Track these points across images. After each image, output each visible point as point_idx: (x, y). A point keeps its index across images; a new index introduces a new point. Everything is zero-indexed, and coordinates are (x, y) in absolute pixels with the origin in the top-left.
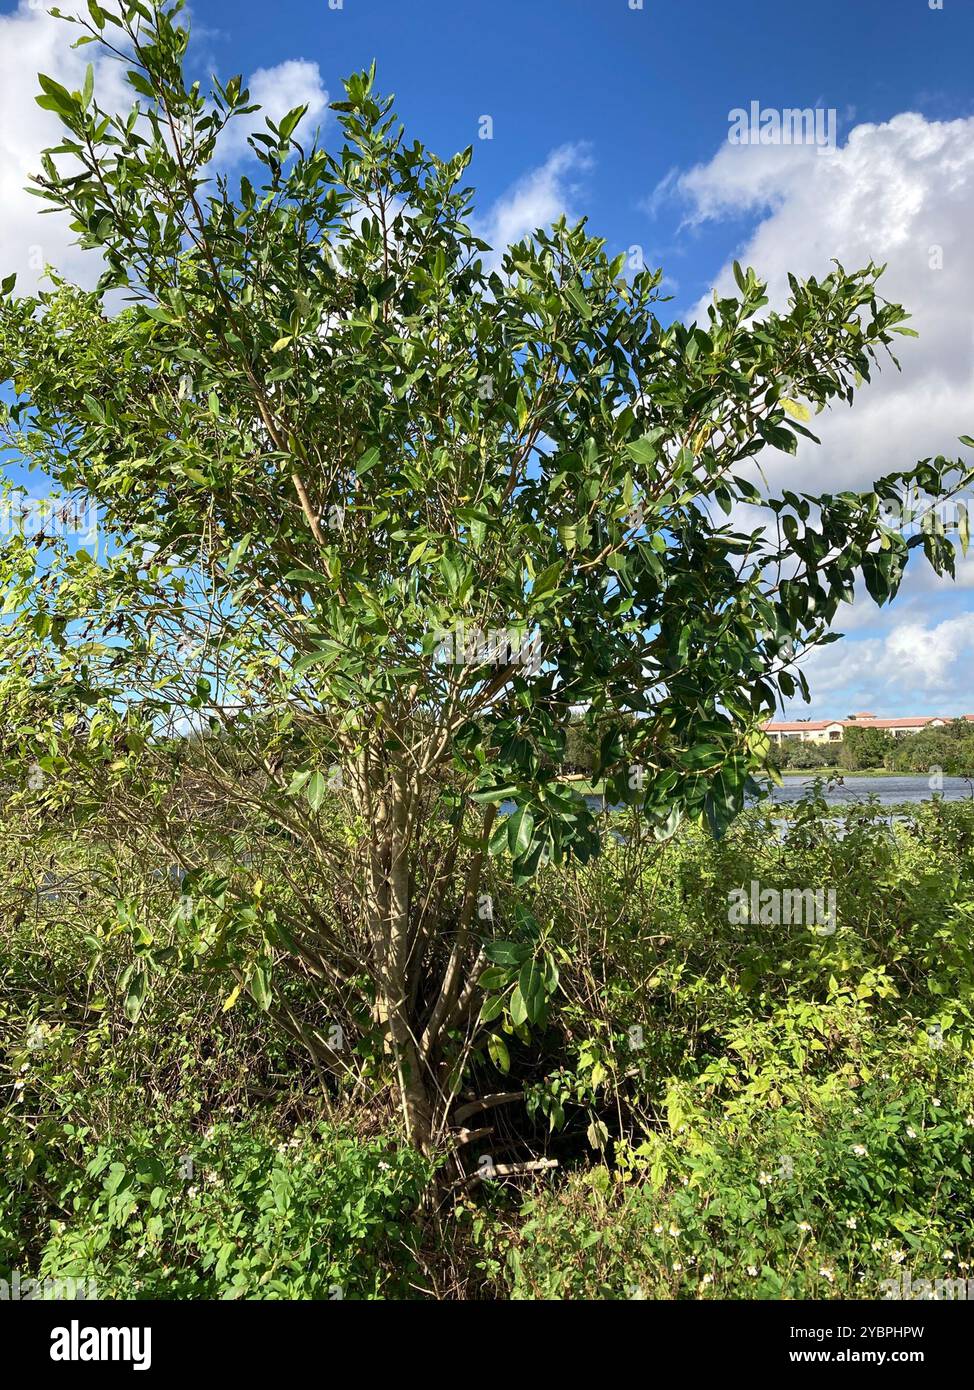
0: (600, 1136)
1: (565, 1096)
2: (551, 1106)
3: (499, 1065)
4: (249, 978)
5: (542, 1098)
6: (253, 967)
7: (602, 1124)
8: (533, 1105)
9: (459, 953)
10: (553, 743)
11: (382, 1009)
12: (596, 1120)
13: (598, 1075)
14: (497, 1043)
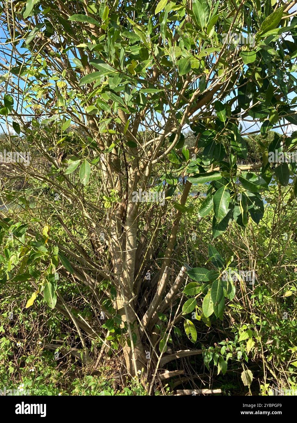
0: (248, 378)
1: (229, 356)
2: (219, 360)
3: (191, 337)
4: (43, 288)
5: (214, 355)
6: (46, 282)
7: (249, 372)
8: (208, 358)
9: (169, 272)
10: (239, 145)
11: (120, 302)
12: (246, 369)
13: (250, 345)
14: (190, 325)
